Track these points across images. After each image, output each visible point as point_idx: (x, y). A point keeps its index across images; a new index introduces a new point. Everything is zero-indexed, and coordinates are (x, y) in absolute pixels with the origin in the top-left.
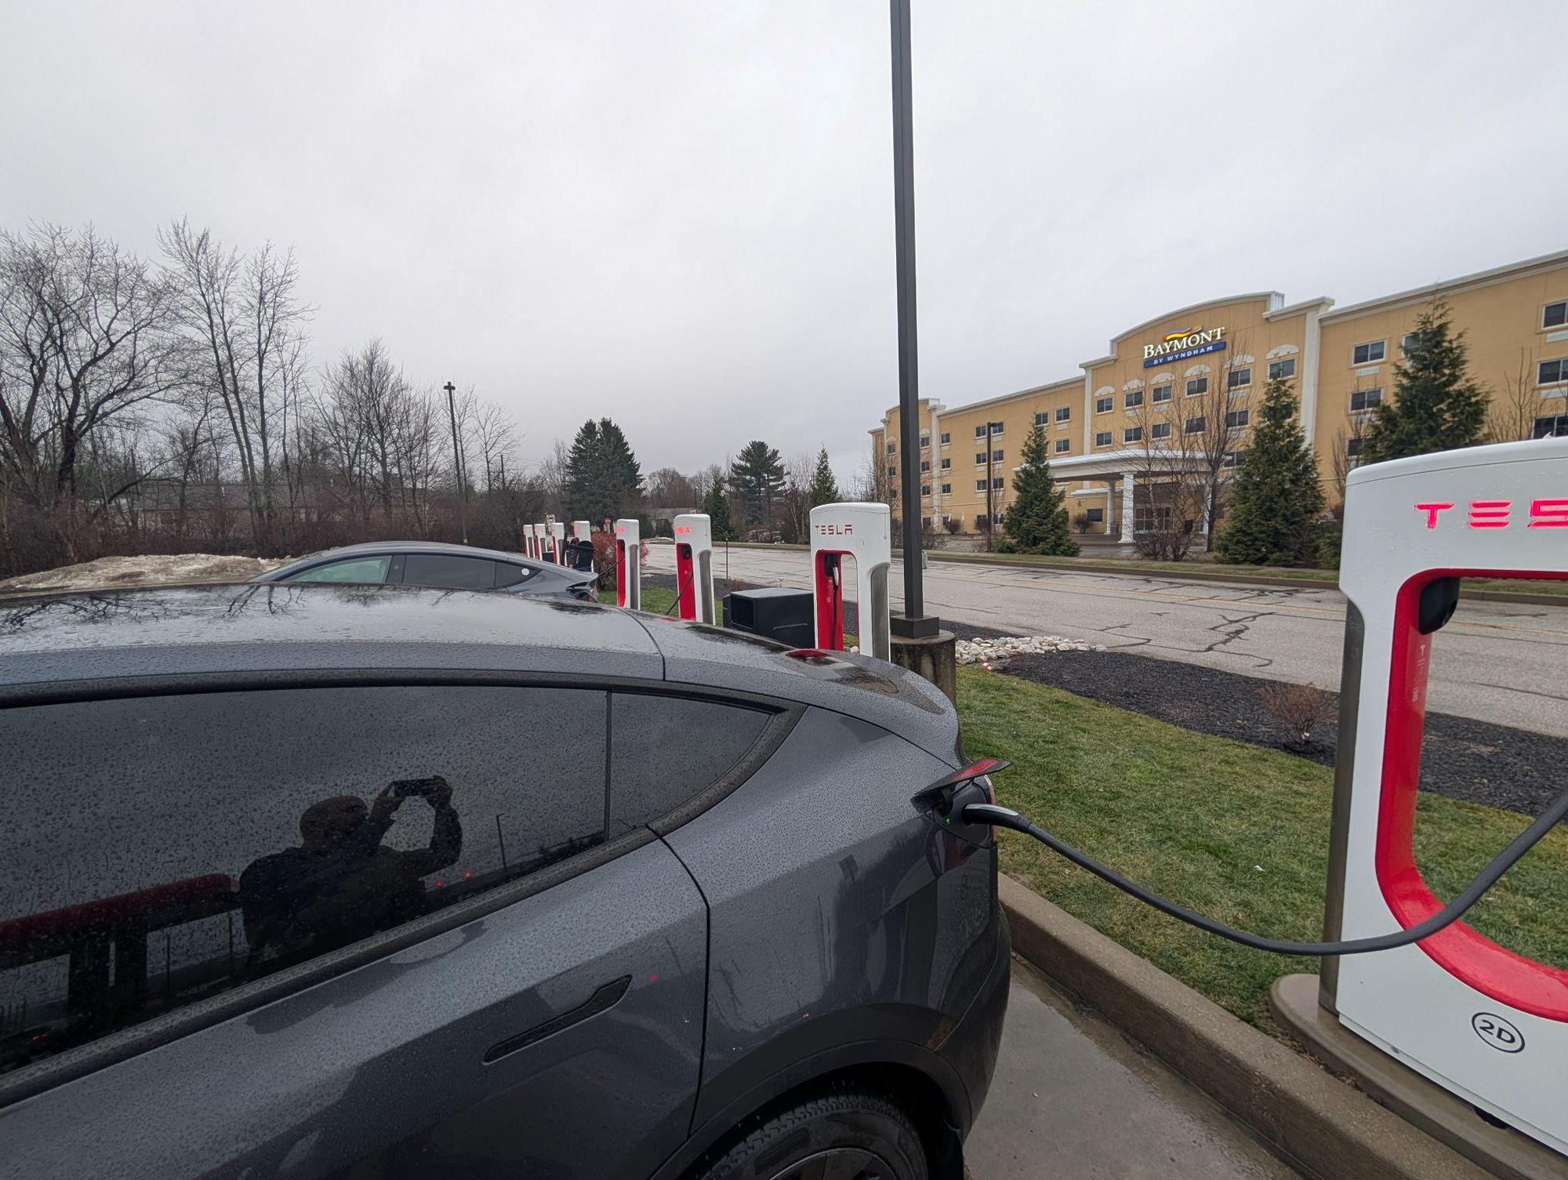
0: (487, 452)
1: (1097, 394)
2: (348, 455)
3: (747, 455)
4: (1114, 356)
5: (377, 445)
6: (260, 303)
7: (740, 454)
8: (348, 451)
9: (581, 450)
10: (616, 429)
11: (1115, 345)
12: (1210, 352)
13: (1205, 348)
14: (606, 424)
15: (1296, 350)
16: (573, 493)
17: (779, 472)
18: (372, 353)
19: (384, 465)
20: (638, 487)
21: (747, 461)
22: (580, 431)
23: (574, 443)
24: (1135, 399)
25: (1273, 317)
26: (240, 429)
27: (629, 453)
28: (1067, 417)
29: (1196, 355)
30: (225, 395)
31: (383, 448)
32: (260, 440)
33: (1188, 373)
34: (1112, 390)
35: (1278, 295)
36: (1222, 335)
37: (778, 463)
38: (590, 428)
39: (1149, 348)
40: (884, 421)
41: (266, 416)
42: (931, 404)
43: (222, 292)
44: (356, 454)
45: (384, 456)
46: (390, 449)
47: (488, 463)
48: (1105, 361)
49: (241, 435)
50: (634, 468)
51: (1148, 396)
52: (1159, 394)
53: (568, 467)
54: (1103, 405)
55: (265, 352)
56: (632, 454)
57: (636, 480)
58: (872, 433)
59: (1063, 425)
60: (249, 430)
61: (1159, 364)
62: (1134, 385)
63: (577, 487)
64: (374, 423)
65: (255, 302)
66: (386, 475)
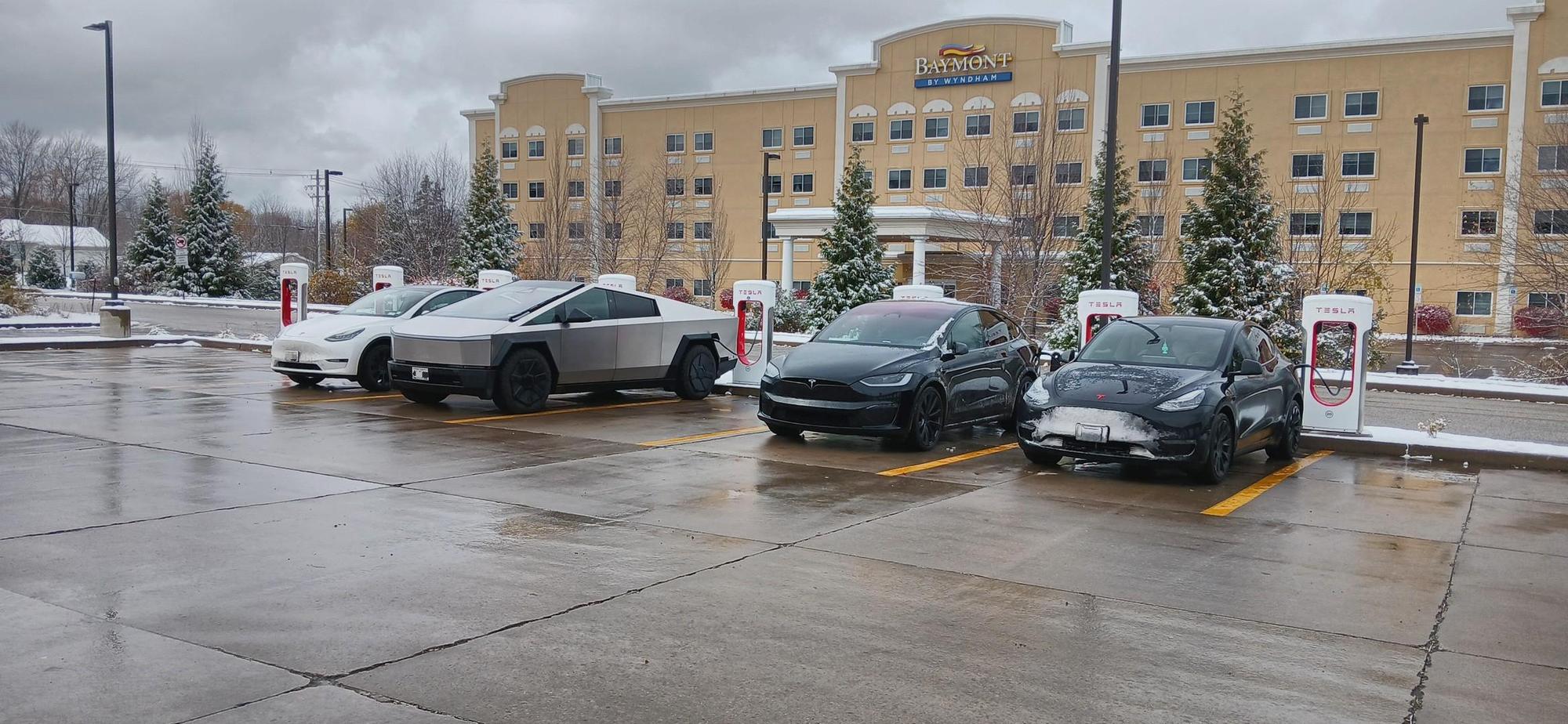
1: (853, 114)
4: (875, 63)
11: (878, 48)
12: (994, 81)
13: (989, 76)
15: (1086, 99)
24: (903, 131)
25: (1062, 51)
28: (809, 140)
29: (978, 82)
33: (967, 106)
34: (873, 113)
35: (1067, 25)
36: (1007, 62)
39: (921, 62)
40: (495, 99)
42: (588, 85)
48: (864, 68)
51: (919, 129)
52: (933, 128)
54: (861, 132)
58: (469, 115)
59: (803, 153)
61: (933, 86)
62: (902, 109)
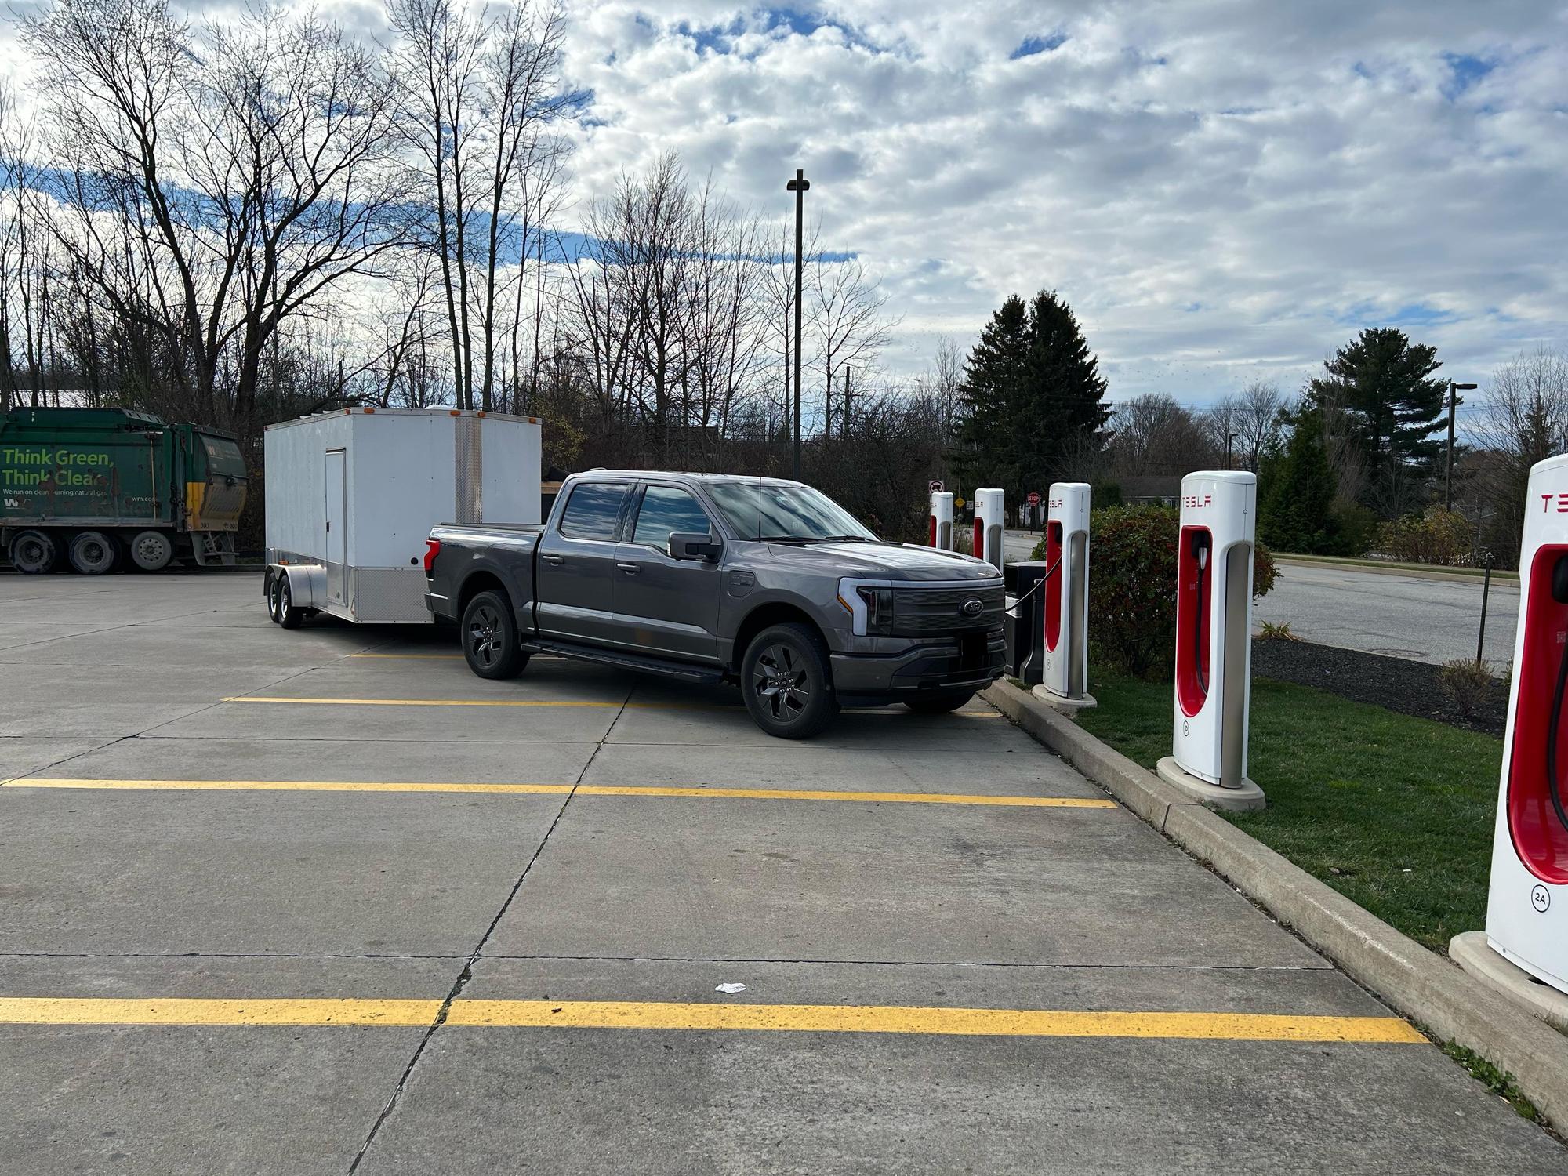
0: (829, 356)
2: (608, 363)
3: (1351, 361)
5: (652, 344)
6: (507, 96)
7: (1334, 359)
8: (608, 356)
9: (990, 357)
10: (1064, 312)
14: (1046, 304)
16: (969, 441)
17: (1429, 400)
18: (661, 180)
19: (660, 381)
20: (1098, 430)
21: (1351, 374)
22: (992, 319)
23: (978, 342)
26: (458, 314)
27: (1087, 360)
30: (444, 258)
31: (662, 352)
32: (483, 335)
37: (1433, 377)
38: (1013, 310)
41: (496, 289)
43: (459, 84)
44: (619, 358)
45: (662, 363)
46: (674, 350)
47: (829, 376)
49: (459, 322)
50: (1095, 390)
53: (962, 389)
55: (504, 181)
56: (1094, 362)
57: (1099, 415)
60: (470, 313)
63: (973, 430)
64: (653, 301)
65: (499, 94)
66: (663, 398)
